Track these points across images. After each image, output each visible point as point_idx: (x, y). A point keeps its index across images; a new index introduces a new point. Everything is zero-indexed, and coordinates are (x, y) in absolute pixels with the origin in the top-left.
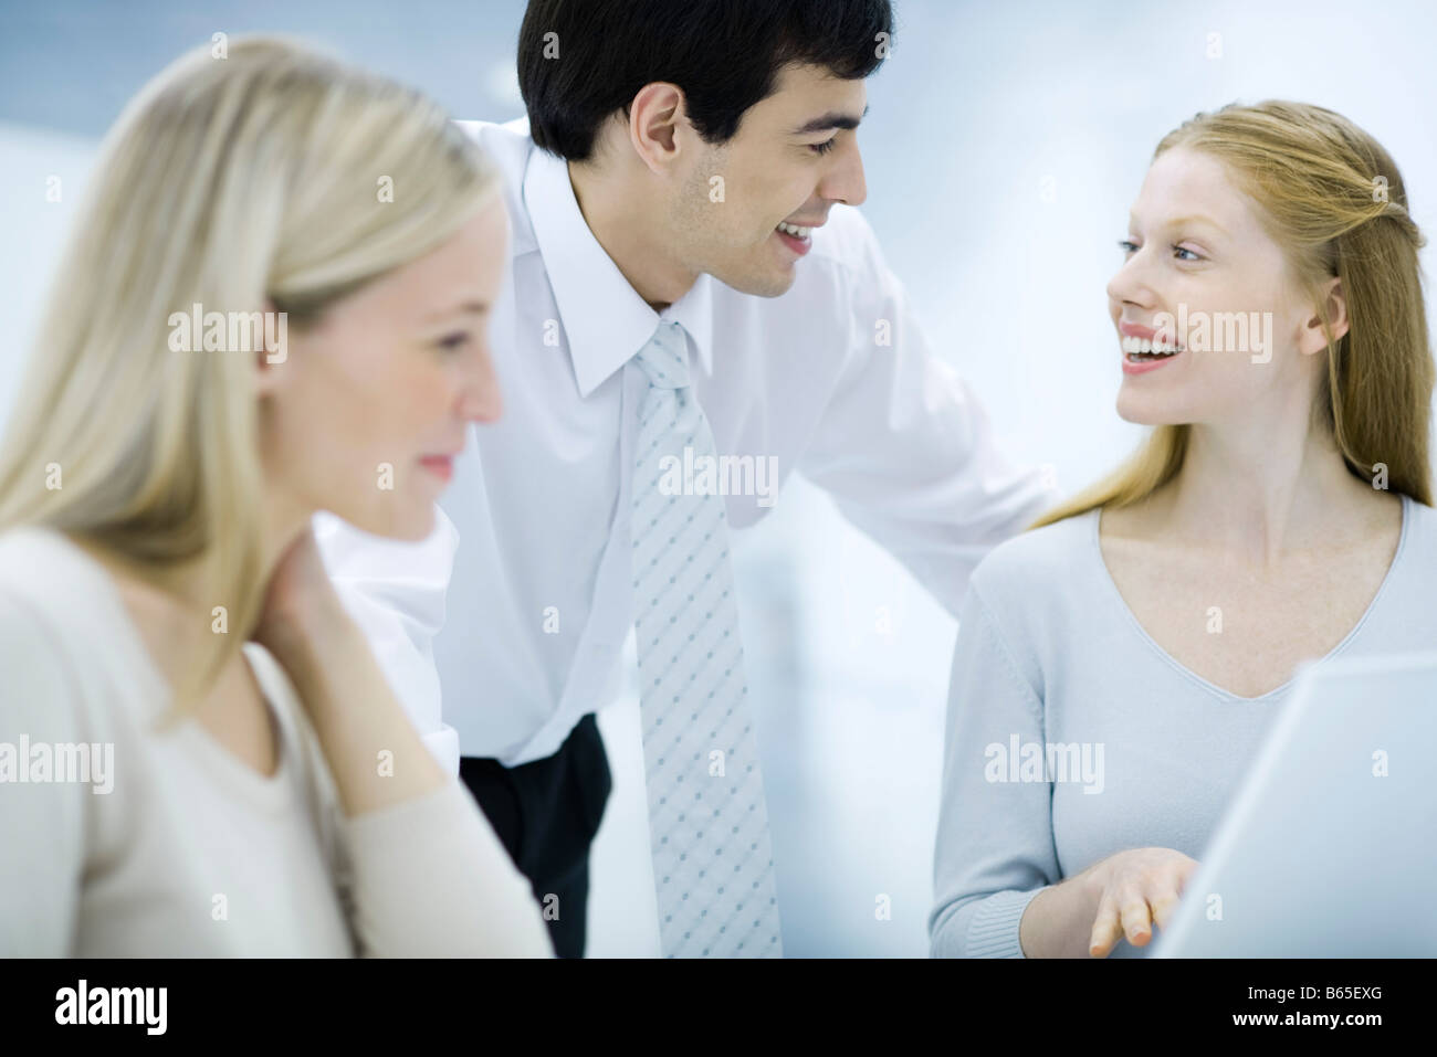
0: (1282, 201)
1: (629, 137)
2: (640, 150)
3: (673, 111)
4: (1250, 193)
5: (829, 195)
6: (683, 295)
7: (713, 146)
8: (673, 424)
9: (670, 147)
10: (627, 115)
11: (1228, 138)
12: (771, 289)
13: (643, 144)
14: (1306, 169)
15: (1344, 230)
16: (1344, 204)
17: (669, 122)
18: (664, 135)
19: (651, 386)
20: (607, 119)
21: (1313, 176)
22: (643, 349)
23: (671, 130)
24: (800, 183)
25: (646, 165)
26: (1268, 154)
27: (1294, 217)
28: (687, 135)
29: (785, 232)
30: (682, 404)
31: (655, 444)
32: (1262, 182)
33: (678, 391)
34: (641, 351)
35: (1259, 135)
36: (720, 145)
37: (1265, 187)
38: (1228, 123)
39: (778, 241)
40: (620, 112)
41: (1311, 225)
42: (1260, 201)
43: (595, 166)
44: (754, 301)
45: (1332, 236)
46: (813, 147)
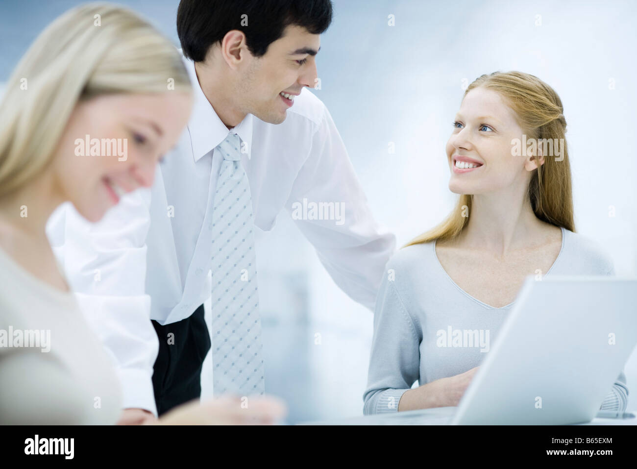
0: (523, 111)
1: (222, 53)
2: (226, 58)
3: (240, 43)
4: (510, 107)
5: (302, 83)
6: (240, 122)
7: (256, 58)
8: (232, 176)
9: (238, 58)
10: (221, 44)
11: (501, 84)
12: (277, 120)
13: (228, 57)
14: (532, 98)
15: (546, 123)
16: (546, 113)
17: (239, 47)
18: (236, 53)
19: (224, 159)
20: (213, 45)
21: (535, 101)
22: (222, 143)
23: (239, 50)
24: (290, 77)
25: (228, 64)
26: (518, 92)
27: (527, 117)
28: (245, 53)
29: (283, 97)
30: (236, 168)
31: (224, 184)
32: (516, 103)
33: (235, 162)
34: (220, 144)
35: (514, 84)
36: (259, 58)
37: (517, 105)
38: (500, 79)
39: (280, 100)
40: (218, 43)
41: (534, 121)
42: (514, 109)
43: (206, 64)
44: (270, 126)
45: (541, 125)
46: (297, 61)
